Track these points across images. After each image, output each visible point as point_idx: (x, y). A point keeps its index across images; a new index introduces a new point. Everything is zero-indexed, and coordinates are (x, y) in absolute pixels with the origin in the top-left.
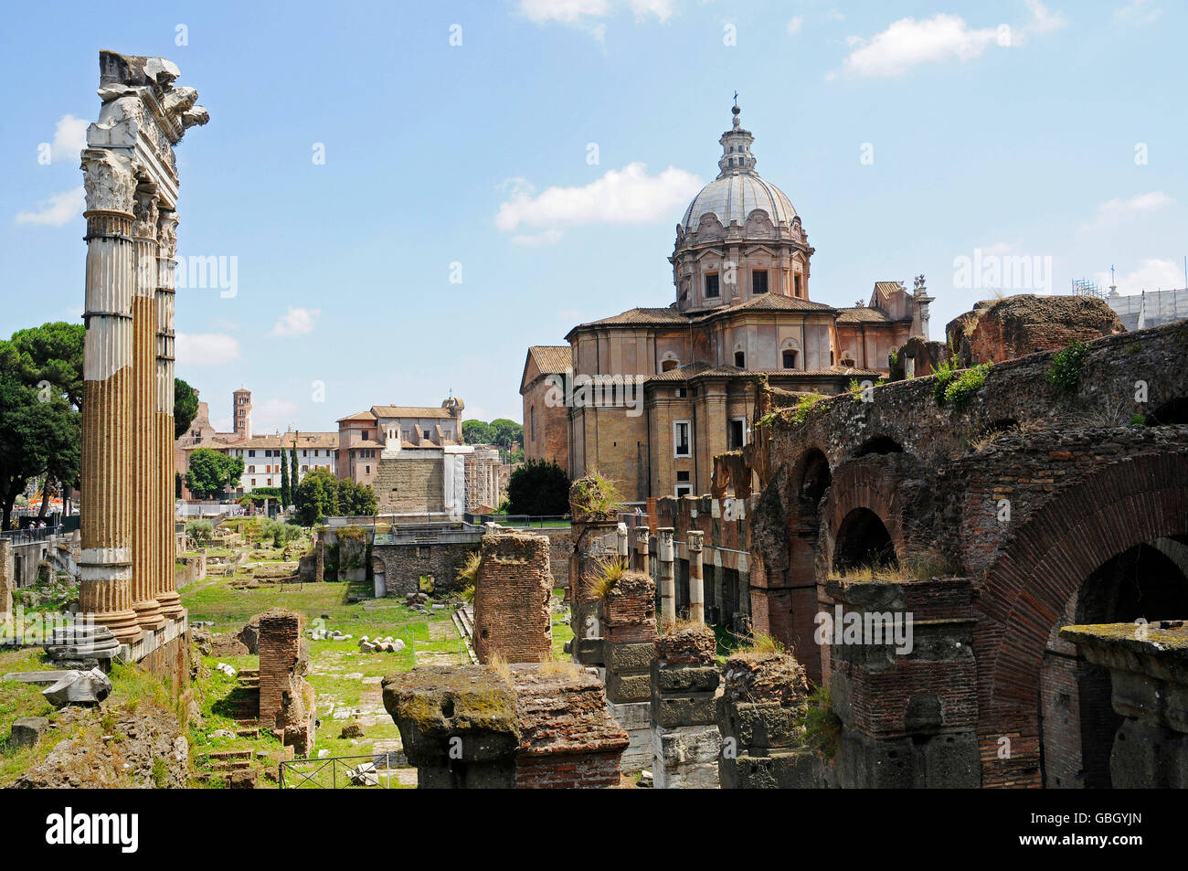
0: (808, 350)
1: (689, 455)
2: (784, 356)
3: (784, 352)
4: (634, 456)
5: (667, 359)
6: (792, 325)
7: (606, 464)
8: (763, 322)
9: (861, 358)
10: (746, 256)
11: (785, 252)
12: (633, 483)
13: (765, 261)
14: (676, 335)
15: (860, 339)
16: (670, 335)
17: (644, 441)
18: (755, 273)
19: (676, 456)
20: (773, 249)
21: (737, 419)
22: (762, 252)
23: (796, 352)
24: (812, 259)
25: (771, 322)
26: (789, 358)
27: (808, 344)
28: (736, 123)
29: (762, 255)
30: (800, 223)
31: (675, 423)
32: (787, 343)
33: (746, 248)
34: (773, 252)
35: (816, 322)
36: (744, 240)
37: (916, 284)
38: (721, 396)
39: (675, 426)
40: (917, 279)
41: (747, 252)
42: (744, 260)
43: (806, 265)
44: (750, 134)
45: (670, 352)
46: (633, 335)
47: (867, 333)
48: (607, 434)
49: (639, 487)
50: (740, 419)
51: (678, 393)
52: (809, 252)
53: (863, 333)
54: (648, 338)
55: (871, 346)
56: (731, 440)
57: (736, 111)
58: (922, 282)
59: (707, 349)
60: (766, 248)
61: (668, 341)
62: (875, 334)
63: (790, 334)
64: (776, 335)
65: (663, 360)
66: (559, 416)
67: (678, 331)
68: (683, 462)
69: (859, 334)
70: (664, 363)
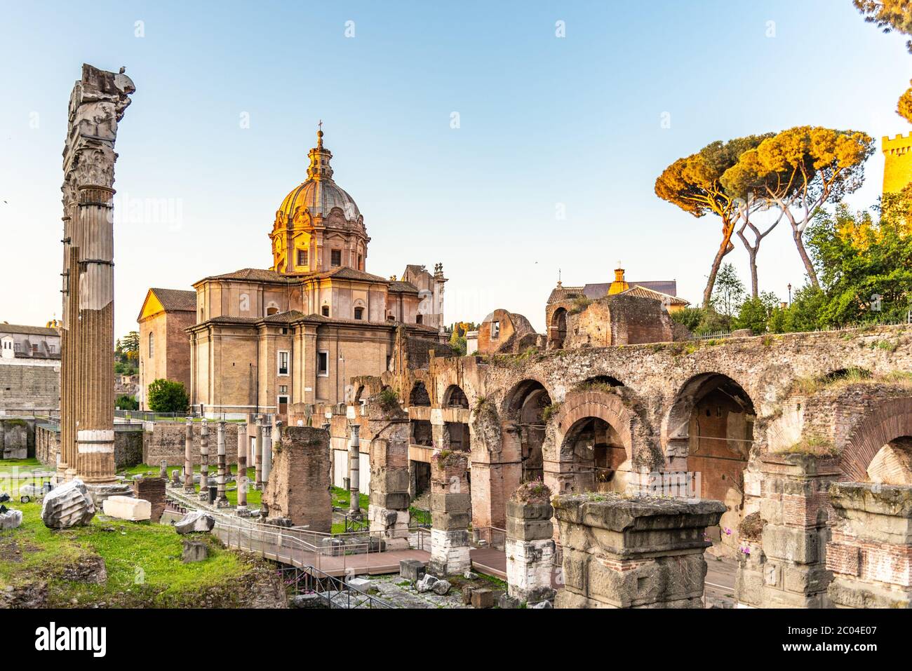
0: (371, 308)
1: (288, 375)
2: (355, 311)
3: (355, 308)
4: (247, 373)
5: (271, 307)
6: (361, 290)
7: (227, 378)
8: (342, 287)
9: (399, 316)
10: (328, 239)
11: (353, 239)
12: (246, 392)
13: (338, 243)
14: (278, 290)
15: (399, 303)
16: (273, 290)
17: (254, 363)
18: (333, 251)
19: (279, 375)
20: (346, 236)
21: (322, 352)
22: (338, 237)
23: (363, 309)
24: (369, 245)
25: (348, 287)
26: (359, 312)
27: (371, 304)
28: (321, 142)
29: (339, 240)
30: (363, 220)
31: (279, 351)
32: (357, 302)
33: (327, 233)
34: (345, 238)
35: (377, 290)
36: (327, 228)
37: (436, 269)
38: (314, 335)
39: (278, 354)
40: (437, 265)
41: (328, 236)
42: (326, 241)
43: (365, 249)
44: (329, 152)
45: (273, 302)
46: (248, 287)
47: (404, 299)
48: (228, 357)
49: (250, 395)
50: (325, 352)
51: (281, 331)
52: (367, 240)
53: (401, 298)
54: (258, 291)
55: (405, 307)
56: (318, 366)
57: (321, 134)
58: (441, 267)
59: (300, 302)
60: (341, 236)
61: (272, 293)
62: (408, 300)
63: (360, 295)
64: (350, 295)
65: (268, 307)
66: (176, 341)
67: (278, 288)
68: (283, 379)
69: (398, 299)
70: (268, 309)
